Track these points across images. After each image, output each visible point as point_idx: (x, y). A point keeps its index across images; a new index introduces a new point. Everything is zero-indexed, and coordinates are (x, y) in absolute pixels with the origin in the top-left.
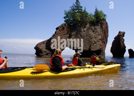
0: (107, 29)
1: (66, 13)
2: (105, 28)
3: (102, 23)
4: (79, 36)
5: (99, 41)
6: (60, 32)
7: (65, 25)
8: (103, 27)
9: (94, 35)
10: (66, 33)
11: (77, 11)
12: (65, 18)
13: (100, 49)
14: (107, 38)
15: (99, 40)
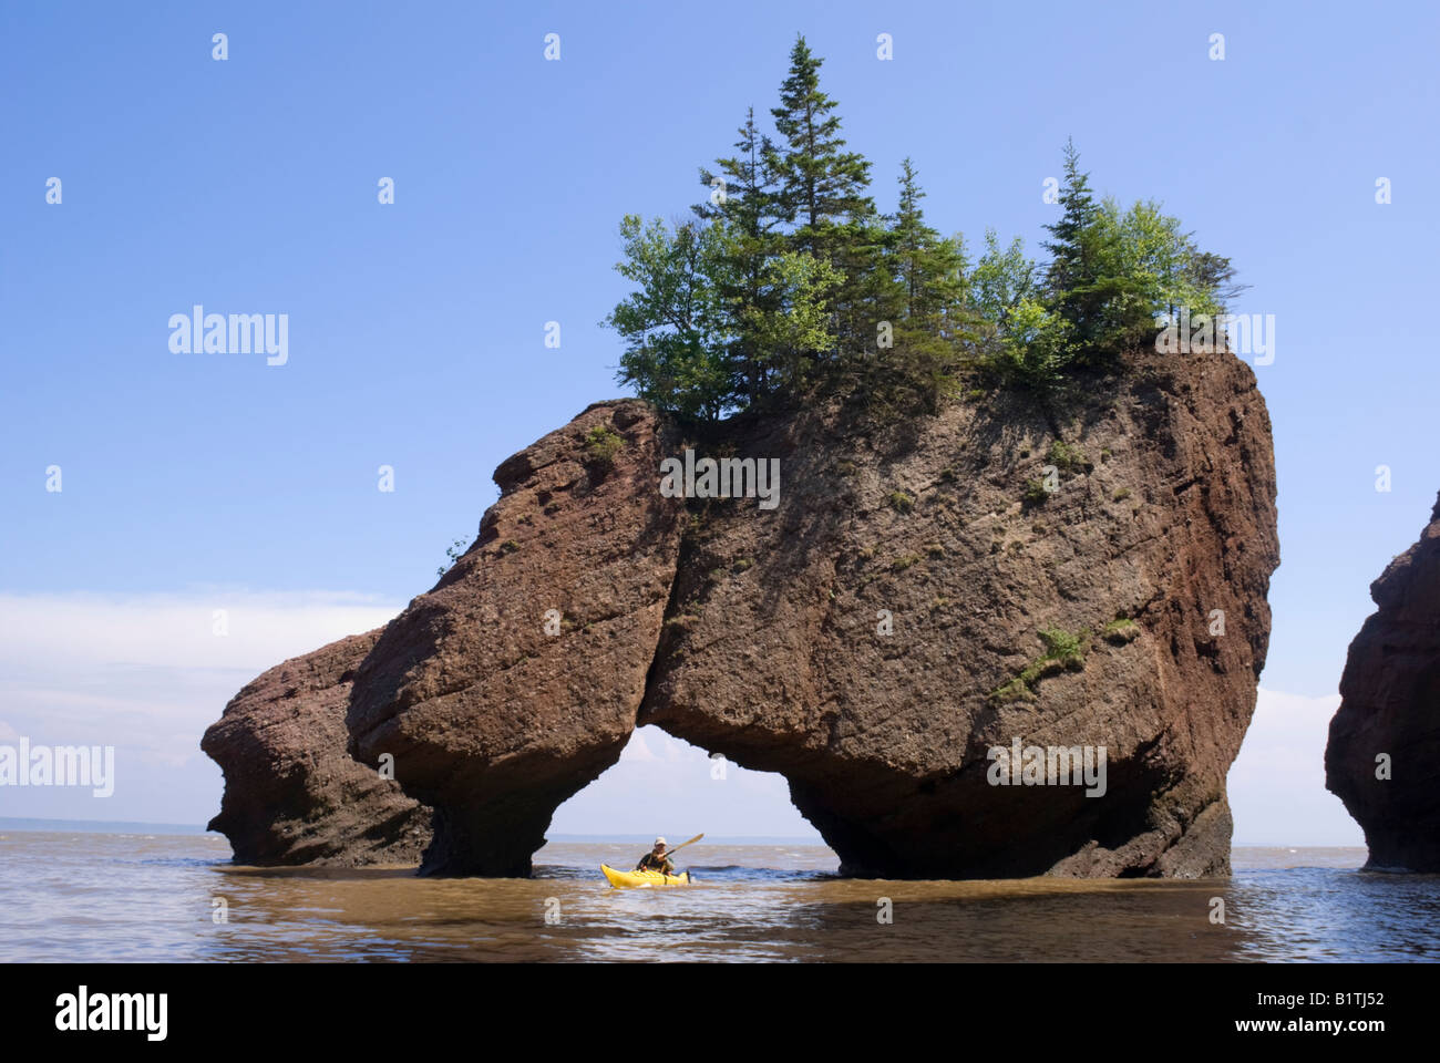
0: (1245, 456)
1: (639, 253)
2: (1215, 454)
3: (1167, 382)
4: (826, 568)
5: (1118, 641)
6: (541, 520)
7: (622, 417)
8: (1186, 440)
9: (1043, 549)
10: (634, 534)
11: (802, 220)
12: (628, 320)
13: (1144, 747)
14: (1263, 590)
15: (1125, 628)
